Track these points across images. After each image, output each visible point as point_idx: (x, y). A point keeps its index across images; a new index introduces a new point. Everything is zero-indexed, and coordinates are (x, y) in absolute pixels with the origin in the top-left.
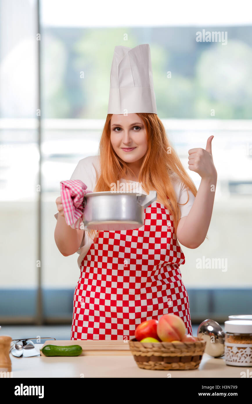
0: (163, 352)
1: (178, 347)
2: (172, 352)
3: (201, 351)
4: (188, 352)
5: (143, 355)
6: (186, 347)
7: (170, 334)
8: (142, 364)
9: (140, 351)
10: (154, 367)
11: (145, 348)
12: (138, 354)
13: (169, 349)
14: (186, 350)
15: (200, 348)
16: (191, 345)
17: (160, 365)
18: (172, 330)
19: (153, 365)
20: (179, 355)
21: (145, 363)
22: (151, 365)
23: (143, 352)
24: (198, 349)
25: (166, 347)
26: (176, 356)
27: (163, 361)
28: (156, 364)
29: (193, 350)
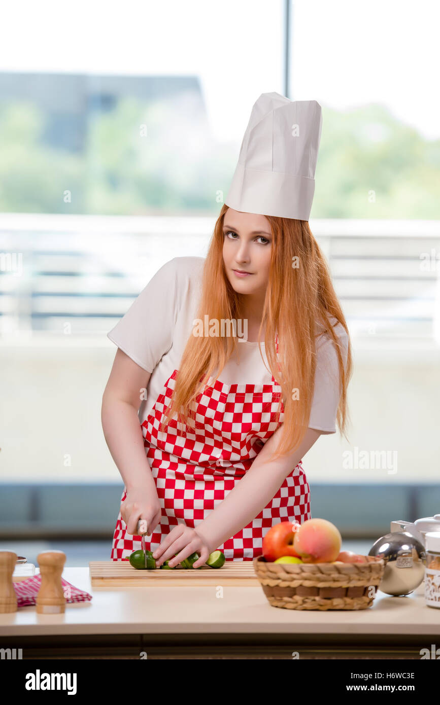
0: (319, 580)
1: (344, 572)
2: (334, 580)
4: (359, 580)
5: (283, 584)
8: (281, 600)
9: (279, 579)
10: (301, 605)
11: (288, 573)
12: (273, 583)
13: (329, 575)
14: (357, 577)
15: (377, 573)
16: (365, 568)
17: (313, 602)
19: (300, 602)
20: (344, 585)
21: (286, 599)
22: (297, 603)
23: (284, 580)
25: (324, 571)
26: (340, 587)
27: (318, 595)
28: (306, 600)
29: (368, 577)
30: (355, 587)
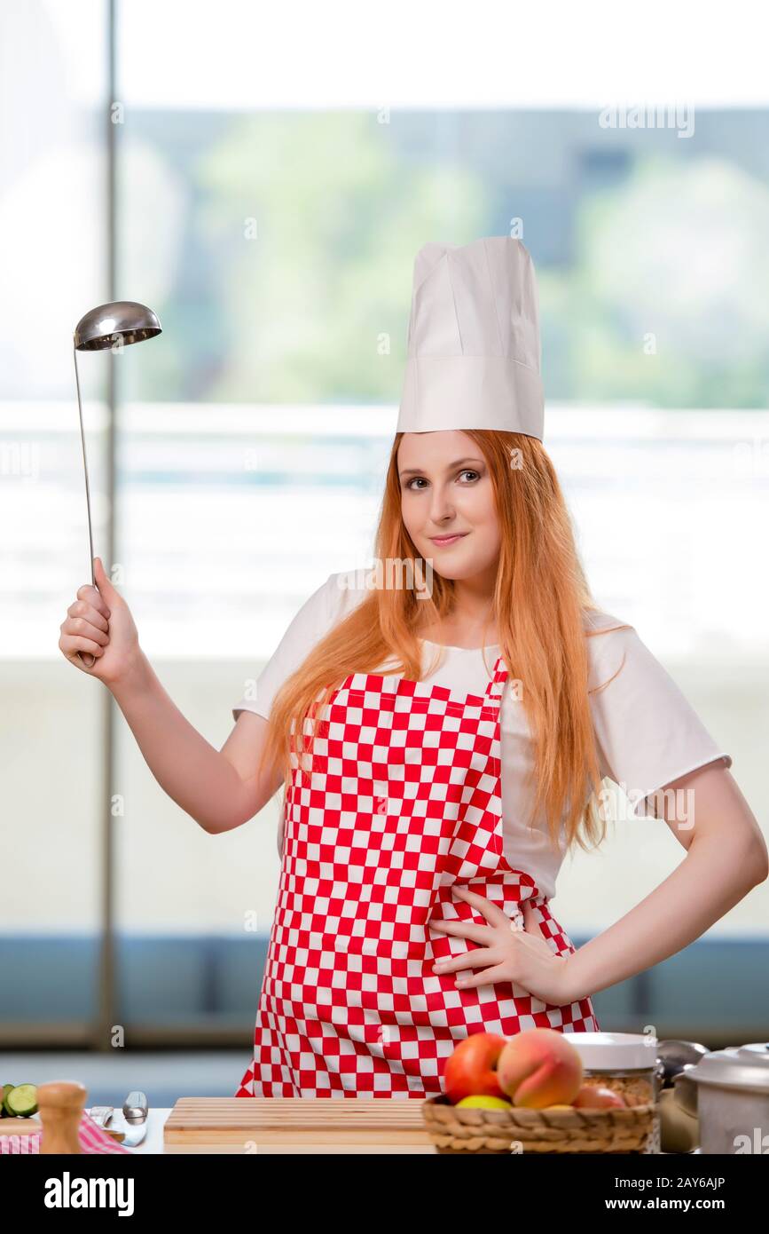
0: (513, 1138)
2: (539, 1139)
5: (457, 1145)
6: (583, 1124)
13: (530, 1129)
14: (584, 1134)
16: (598, 1117)
20: (562, 1147)
25: (522, 1123)
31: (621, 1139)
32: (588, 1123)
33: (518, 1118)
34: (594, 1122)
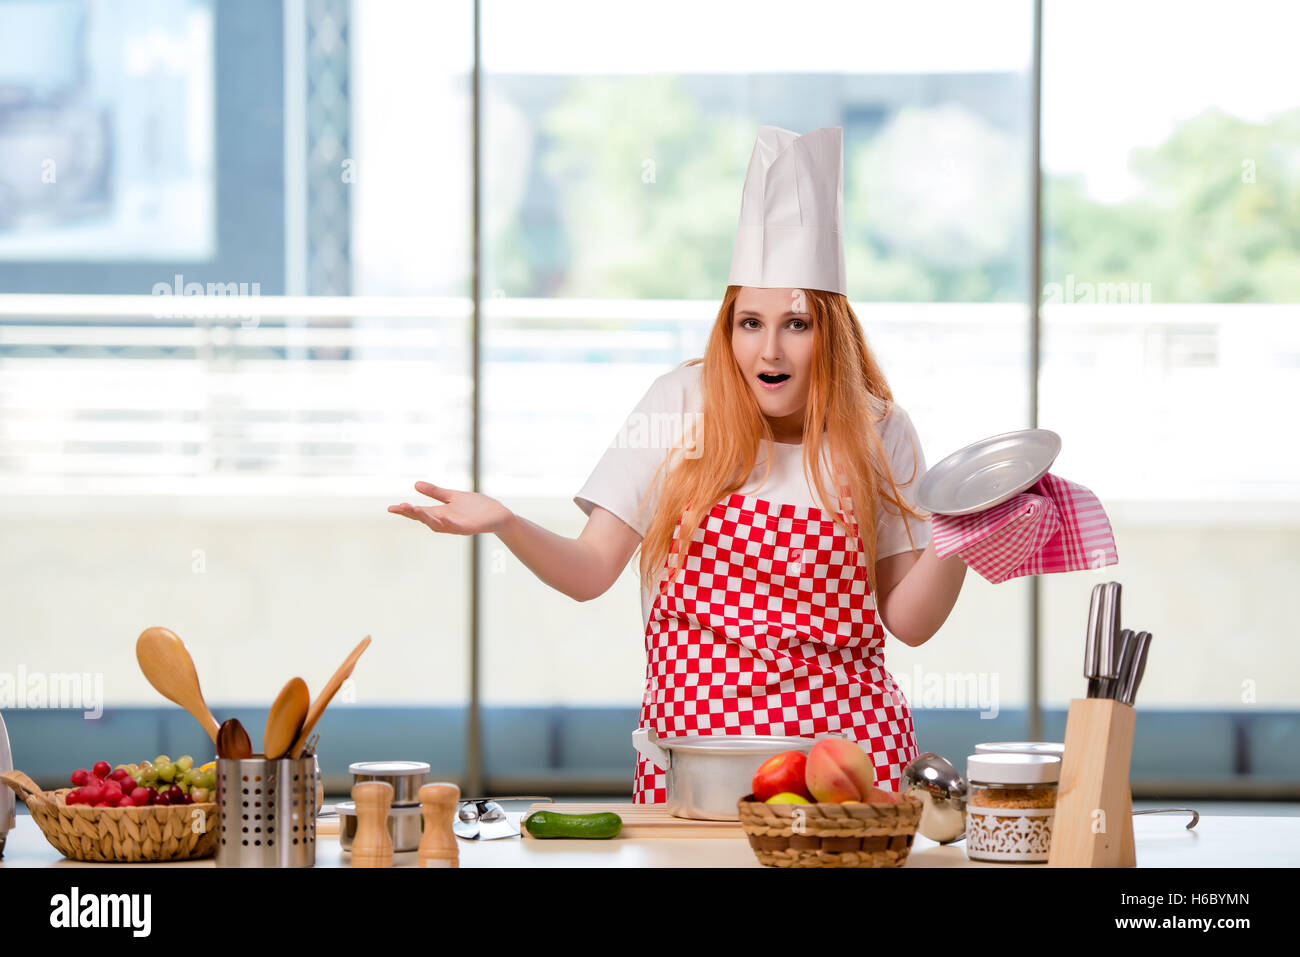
0: (820, 827)
1: (854, 815)
2: (842, 827)
3: (910, 824)
4: (880, 827)
5: (773, 833)
6: (875, 814)
7: (837, 784)
8: (770, 855)
9: (766, 825)
10: (797, 862)
11: (778, 816)
12: (759, 831)
13: (835, 819)
14: (877, 823)
15: (908, 817)
16: (888, 809)
17: (814, 858)
18: (841, 775)
19: (796, 858)
20: (858, 833)
21: (776, 853)
22: (791, 859)
23: (773, 827)
24: (903, 820)
25: (828, 815)
26: (852, 837)
27: (820, 848)
28: (804, 855)
29: (894, 822)
30: (873, 837)
31: (903, 826)
32: (879, 814)
33: (824, 810)
34: (885, 813)
